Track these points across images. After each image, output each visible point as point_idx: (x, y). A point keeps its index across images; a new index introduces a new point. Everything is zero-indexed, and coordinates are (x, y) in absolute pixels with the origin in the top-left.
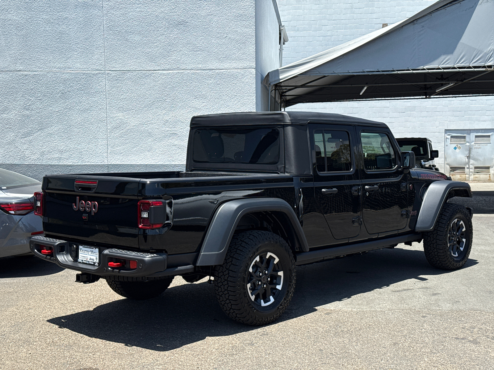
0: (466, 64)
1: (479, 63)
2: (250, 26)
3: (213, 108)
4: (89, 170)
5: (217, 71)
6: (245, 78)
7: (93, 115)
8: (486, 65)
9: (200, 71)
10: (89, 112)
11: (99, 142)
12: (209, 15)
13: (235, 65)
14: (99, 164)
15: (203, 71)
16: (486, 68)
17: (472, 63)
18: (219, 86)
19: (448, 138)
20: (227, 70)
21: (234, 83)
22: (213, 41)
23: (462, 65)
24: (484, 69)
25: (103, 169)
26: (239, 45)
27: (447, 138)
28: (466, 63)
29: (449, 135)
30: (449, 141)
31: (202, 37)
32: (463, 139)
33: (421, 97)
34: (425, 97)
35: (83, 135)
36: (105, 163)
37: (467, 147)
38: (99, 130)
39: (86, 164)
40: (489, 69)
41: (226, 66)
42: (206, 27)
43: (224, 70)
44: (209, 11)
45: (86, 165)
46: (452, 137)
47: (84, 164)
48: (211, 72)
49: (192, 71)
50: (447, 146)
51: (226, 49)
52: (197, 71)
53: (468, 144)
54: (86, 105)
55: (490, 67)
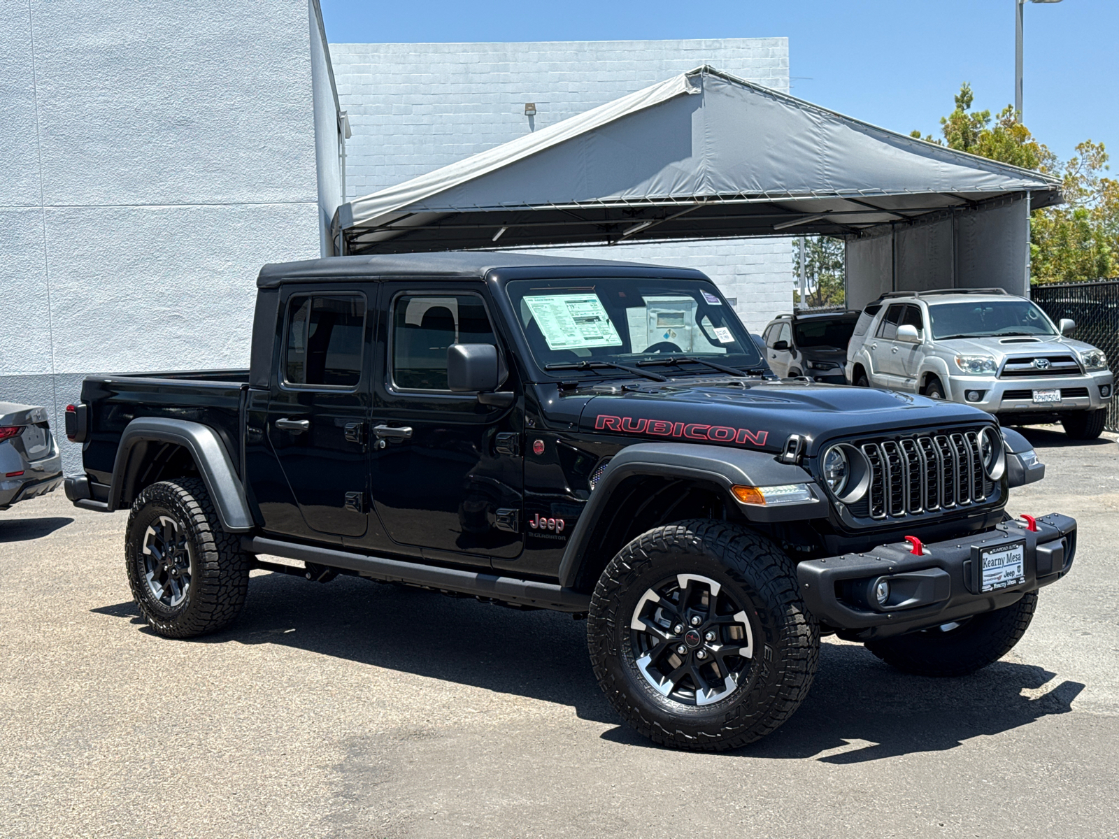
0: (664, 195)
1: (684, 192)
2: (305, 129)
3: (246, 270)
4: (17, 386)
5: (250, 206)
6: (300, 219)
7: (22, 286)
8: (695, 195)
9: (219, 206)
10: (15, 281)
11: (35, 335)
12: (232, 109)
13: (281, 196)
14: (37, 373)
15: (224, 206)
16: (694, 200)
17: (674, 190)
18: (255, 232)
19: (653, 318)
20: (267, 205)
21: (280, 227)
22: (241, 154)
23: (658, 196)
24: (692, 202)
25: (43, 383)
26: (287, 161)
27: (651, 318)
28: (663, 193)
29: (654, 312)
30: (654, 322)
31: (220, 148)
32: (680, 319)
33: (600, 243)
34: (606, 243)
35: (4, 322)
36: (48, 373)
37: (687, 333)
38: (34, 312)
39: (10, 374)
40: (699, 202)
41: (265, 198)
42: (227, 130)
43: (263, 205)
44: (232, 103)
45: (10, 376)
46: (660, 315)
47: (7, 374)
48: (239, 209)
49: (205, 206)
50: (651, 331)
51: (264, 169)
52: (214, 206)
53: (687, 328)
54: (9, 269)
55: (701, 198)
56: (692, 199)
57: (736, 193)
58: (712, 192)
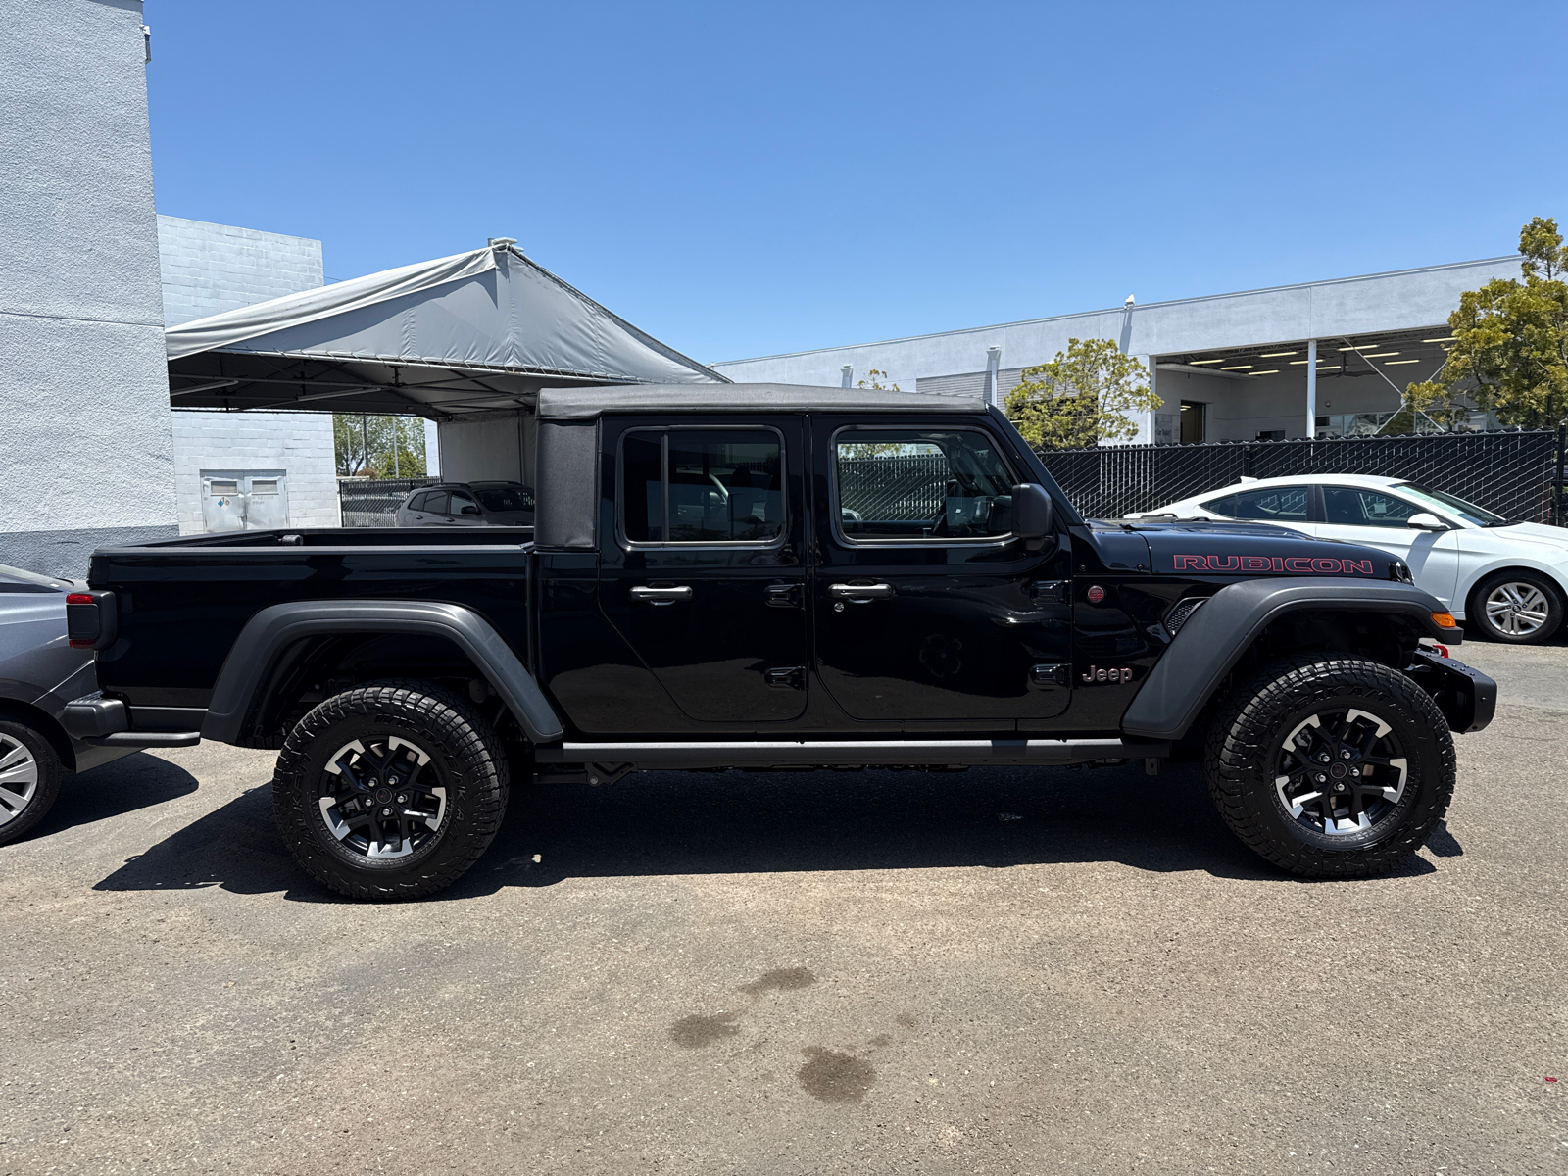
2: (146, 236)
3: (69, 403)
5: (73, 322)
6: (142, 344)
9: (27, 318)
12: (45, 194)
13: (115, 314)
15: (36, 319)
18: (81, 356)
19: (207, 486)
20: (97, 323)
21: (116, 353)
22: (60, 254)
26: (123, 271)
27: (204, 485)
29: (208, 480)
30: (208, 490)
31: (28, 242)
32: (233, 488)
37: (241, 501)
41: (94, 314)
42: (38, 219)
43: (91, 323)
44: (45, 186)
46: (213, 483)
48: (57, 324)
49: (7, 315)
50: (205, 499)
51: (92, 277)
52: (20, 317)
53: (241, 496)
55: (510, 368)
56: (502, 368)
57: (537, 367)
58: (519, 364)
